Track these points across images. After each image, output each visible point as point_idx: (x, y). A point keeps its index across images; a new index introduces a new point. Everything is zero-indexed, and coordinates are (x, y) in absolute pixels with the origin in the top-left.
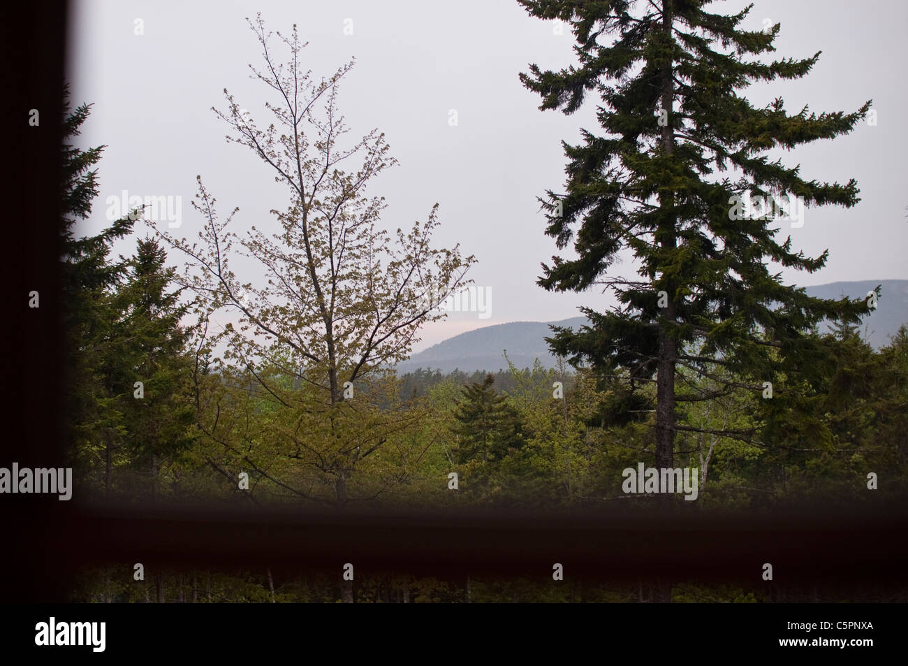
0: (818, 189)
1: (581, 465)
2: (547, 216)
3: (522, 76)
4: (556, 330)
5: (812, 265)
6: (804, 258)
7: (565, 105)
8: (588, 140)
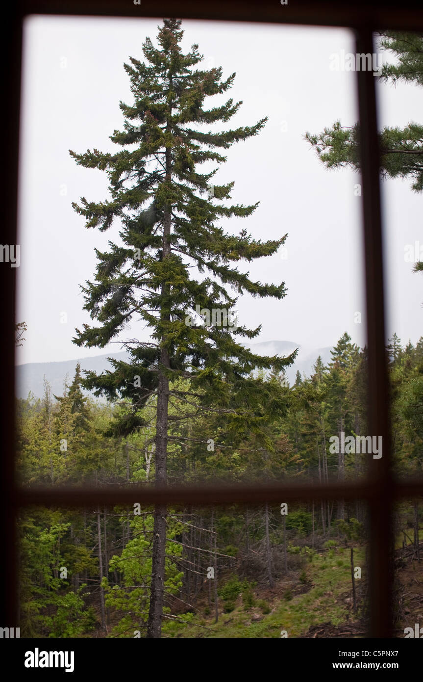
0: (261, 287)
1: (61, 463)
2: (85, 297)
3: (74, 205)
4: (87, 373)
5: (252, 334)
6: (246, 330)
7: (101, 225)
8: (113, 249)
